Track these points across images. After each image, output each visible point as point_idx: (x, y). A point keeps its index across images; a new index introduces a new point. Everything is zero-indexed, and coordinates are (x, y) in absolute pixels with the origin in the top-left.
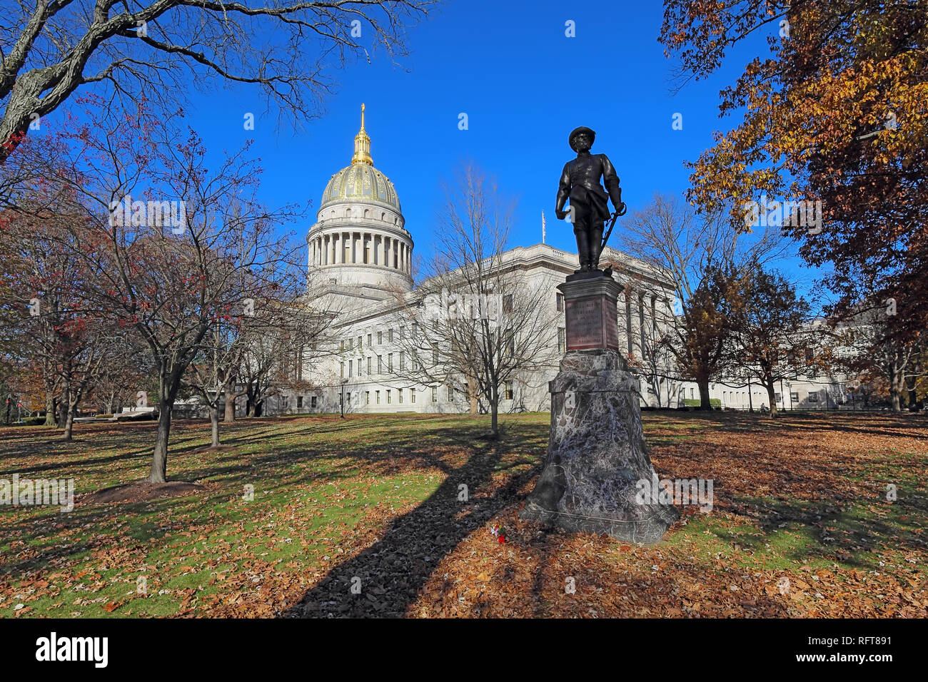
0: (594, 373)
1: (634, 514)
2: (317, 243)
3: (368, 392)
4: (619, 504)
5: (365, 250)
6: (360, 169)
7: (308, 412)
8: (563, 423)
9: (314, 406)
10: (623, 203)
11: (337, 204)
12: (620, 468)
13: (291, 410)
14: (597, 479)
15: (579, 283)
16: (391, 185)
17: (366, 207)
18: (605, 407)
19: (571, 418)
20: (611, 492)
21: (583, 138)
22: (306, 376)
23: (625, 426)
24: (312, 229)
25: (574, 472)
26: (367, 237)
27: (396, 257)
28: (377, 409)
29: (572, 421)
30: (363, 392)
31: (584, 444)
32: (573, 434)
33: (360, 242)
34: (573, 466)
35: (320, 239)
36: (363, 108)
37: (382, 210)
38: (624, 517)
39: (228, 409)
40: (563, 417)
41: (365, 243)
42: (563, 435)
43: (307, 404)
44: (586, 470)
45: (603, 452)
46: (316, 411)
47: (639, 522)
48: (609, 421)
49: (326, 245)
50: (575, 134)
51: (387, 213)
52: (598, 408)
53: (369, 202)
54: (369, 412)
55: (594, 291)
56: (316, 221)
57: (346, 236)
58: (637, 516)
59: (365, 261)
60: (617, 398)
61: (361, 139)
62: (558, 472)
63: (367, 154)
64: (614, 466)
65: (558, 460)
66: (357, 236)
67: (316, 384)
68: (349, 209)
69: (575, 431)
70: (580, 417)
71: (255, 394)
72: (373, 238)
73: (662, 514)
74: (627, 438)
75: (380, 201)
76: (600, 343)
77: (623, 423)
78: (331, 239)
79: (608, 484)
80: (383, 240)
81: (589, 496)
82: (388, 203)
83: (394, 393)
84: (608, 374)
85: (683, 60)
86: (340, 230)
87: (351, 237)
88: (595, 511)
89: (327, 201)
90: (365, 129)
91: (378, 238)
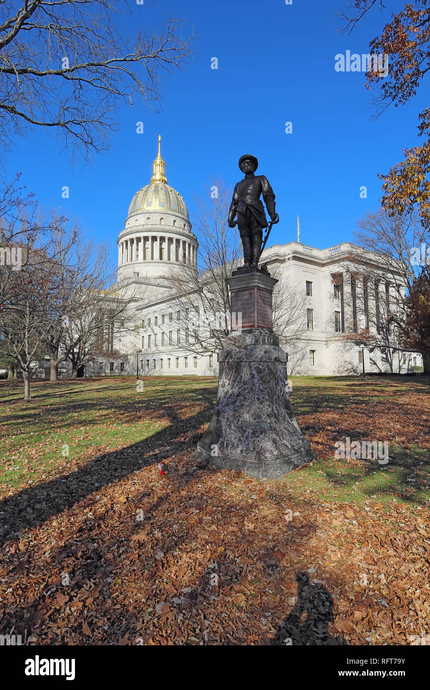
0: (246, 348)
1: (264, 456)
2: (124, 245)
3: (162, 360)
4: (254, 448)
5: (161, 249)
6: (157, 186)
7: (118, 374)
8: (223, 386)
9: (122, 370)
10: (277, 214)
11: (139, 214)
12: (259, 421)
13: (105, 373)
14: (242, 429)
15: (238, 277)
16: (181, 198)
17: (162, 216)
18: (251, 374)
19: (228, 382)
20: (250, 439)
21: (249, 163)
22: (117, 346)
23: (266, 388)
24: (121, 234)
25: (228, 424)
26: (162, 239)
27: (185, 254)
28: (168, 372)
29: (229, 385)
30: (158, 359)
31: (236, 402)
32: (229, 394)
33: (157, 244)
34: (228, 419)
35: (127, 242)
36: (160, 139)
37: (174, 218)
38: (255, 459)
39: (53, 372)
40: (223, 381)
41: (161, 244)
42: (223, 394)
43: (117, 368)
44: (236, 422)
45: (248, 409)
46: (123, 373)
47: (267, 463)
48: (253, 385)
49: (132, 246)
50: (243, 160)
51: (178, 220)
52: (245, 374)
53: (164, 212)
54: (163, 375)
55: (249, 283)
56: (124, 228)
57: (146, 239)
58: (266, 457)
59: (161, 258)
60: (260, 367)
61: (158, 163)
62: (217, 423)
63: (162, 174)
64: (255, 419)
65: (218, 413)
66: (154, 239)
67: (122, 352)
68: (148, 218)
69: (230, 392)
70: (234, 381)
71: (77, 360)
72: (167, 240)
73: (294, 458)
74: (267, 397)
75: (172, 211)
76: (252, 324)
77: (265, 387)
78: (135, 241)
79: (249, 433)
80: (174, 242)
81: (235, 441)
82: (178, 212)
83: (182, 360)
84: (255, 348)
85: (383, 92)
86: (141, 235)
87: (150, 240)
88: (236, 453)
89: (132, 212)
90: (161, 155)
91: (170, 240)
